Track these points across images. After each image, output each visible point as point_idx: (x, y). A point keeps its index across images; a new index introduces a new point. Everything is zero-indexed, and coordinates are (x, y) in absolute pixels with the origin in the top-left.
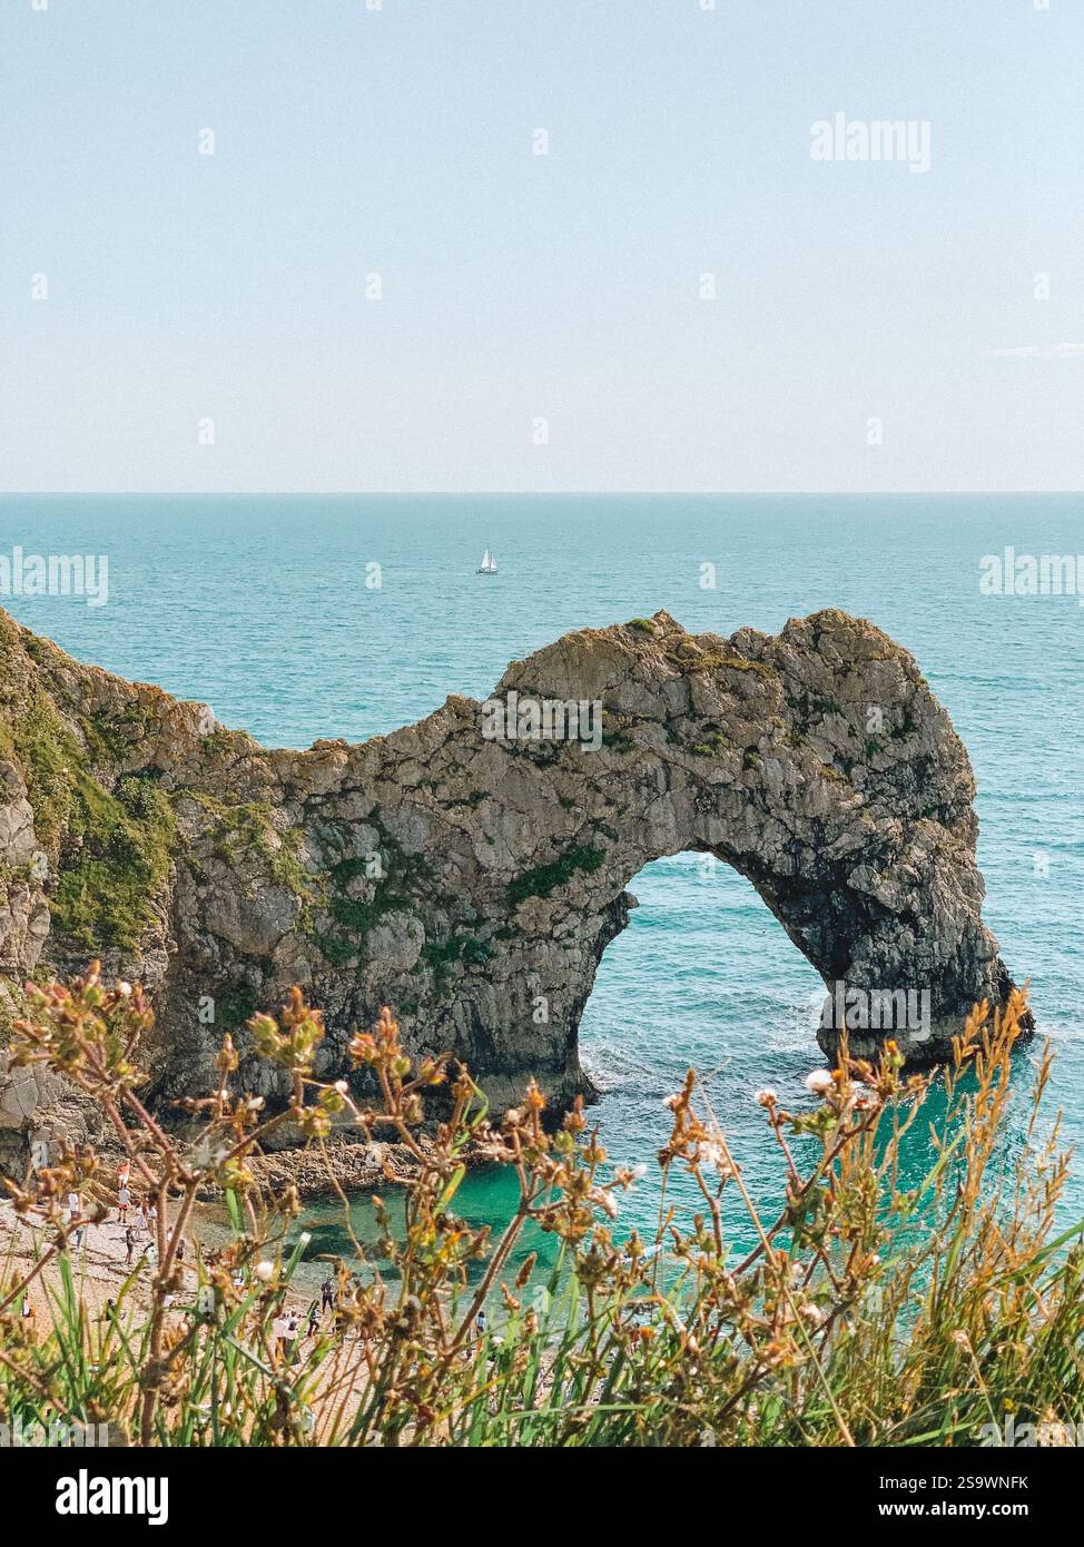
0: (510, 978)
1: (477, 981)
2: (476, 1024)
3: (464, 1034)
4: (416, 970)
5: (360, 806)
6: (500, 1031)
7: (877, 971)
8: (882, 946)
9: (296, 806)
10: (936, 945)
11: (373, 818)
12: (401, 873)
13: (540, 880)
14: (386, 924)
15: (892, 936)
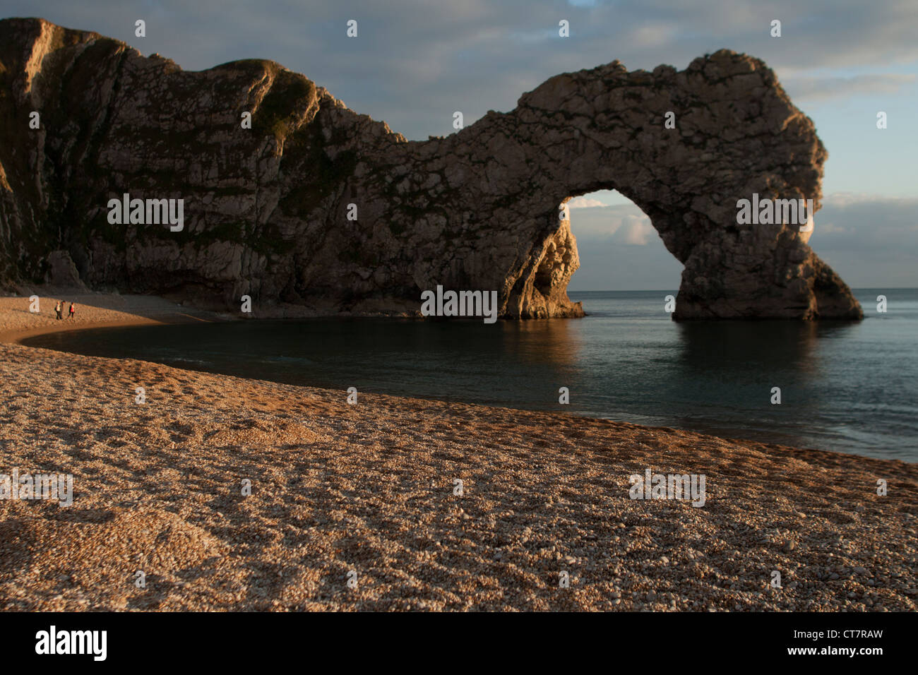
0: (484, 248)
1: (467, 249)
2: (462, 271)
3: (454, 275)
4: (437, 241)
5: (437, 165)
6: (474, 275)
7: (702, 261)
8: (709, 246)
9: (409, 165)
10: (751, 248)
11: (440, 172)
12: (444, 196)
13: (508, 200)
14: (426, 218)
15: (717, 240)
